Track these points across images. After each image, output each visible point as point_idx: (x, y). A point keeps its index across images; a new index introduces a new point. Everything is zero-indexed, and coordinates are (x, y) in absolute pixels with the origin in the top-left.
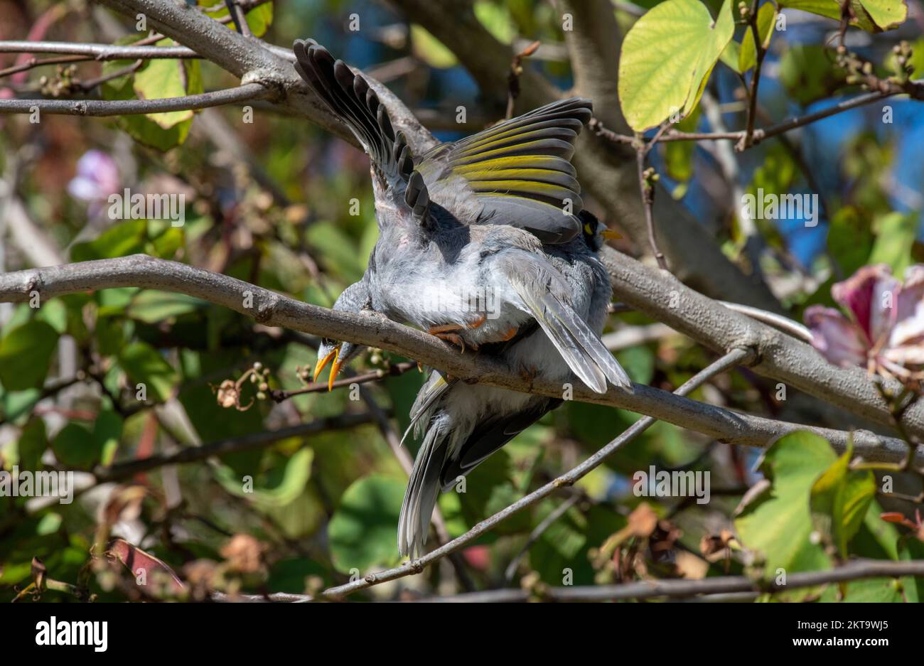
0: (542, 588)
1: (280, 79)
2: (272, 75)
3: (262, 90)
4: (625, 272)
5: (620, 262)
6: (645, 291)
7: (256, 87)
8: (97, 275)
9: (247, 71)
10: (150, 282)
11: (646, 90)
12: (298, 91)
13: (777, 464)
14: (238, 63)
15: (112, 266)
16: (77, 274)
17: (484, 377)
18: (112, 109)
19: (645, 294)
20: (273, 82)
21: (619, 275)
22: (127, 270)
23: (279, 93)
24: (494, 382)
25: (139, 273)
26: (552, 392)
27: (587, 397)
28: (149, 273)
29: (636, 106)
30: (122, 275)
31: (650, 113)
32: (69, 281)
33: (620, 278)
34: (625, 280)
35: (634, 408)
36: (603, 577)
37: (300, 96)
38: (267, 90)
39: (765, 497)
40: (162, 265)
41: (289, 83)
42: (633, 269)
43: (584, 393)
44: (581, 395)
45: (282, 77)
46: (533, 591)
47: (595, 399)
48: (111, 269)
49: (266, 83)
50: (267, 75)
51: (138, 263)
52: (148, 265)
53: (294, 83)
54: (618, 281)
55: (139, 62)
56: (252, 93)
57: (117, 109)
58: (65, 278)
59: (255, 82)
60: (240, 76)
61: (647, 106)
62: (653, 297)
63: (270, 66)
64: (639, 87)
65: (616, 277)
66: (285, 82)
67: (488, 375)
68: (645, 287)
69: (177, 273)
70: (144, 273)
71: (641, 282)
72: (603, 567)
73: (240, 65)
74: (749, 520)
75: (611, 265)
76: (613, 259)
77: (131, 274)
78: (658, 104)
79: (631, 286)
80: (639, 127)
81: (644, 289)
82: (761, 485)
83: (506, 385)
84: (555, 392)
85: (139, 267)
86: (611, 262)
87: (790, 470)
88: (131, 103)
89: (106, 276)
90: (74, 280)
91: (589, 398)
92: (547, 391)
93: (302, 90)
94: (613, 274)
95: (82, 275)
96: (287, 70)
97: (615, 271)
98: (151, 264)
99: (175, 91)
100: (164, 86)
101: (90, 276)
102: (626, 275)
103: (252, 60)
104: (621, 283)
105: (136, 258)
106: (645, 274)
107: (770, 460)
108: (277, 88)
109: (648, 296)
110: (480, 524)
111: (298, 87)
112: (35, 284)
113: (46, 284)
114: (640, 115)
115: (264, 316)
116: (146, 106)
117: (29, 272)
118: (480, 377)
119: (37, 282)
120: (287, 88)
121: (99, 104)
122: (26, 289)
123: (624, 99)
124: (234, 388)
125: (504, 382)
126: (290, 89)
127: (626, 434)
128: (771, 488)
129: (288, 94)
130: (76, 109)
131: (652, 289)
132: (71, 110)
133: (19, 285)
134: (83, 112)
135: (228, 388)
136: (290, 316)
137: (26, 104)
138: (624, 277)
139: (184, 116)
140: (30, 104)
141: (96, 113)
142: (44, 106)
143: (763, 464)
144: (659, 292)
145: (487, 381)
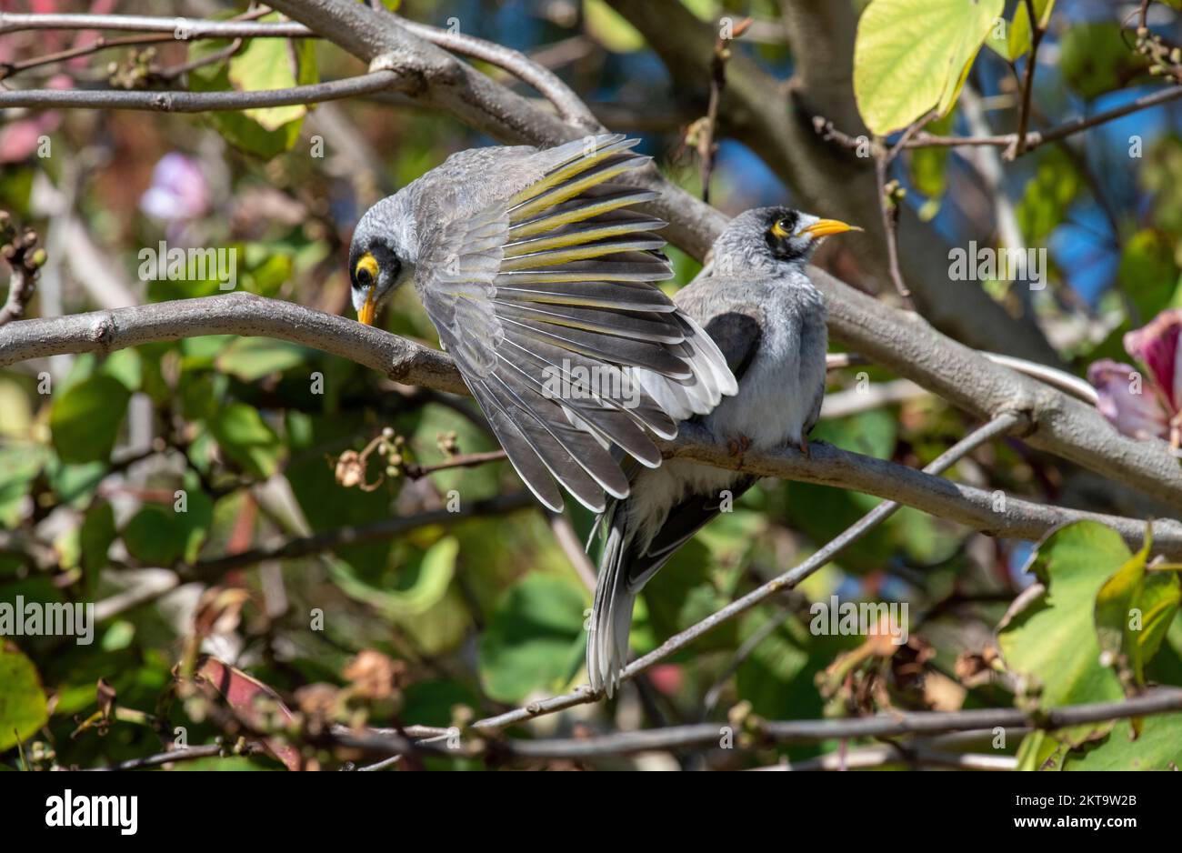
0: (754, 722)
1: (419, 66)
2: (410, 59)
3: (397, 79)
4: (862, 315)
5: (856, 303)
6: (887, 340)
7: (389, 75)
8: (186, 319)
9: (376, 55)
10: (253, 328)
11: (890, 82)
12: (443, 80)
13: (1053, 565)
14: (365, 44)
15: (205, 307)
16: (160, 317)
17: (679, 451)
18: (204, 104)
19: (887, 343)
20: (411, 70)
21: (854, 320)
22: (224, 312)
23: (419, 83)
24: (693, 456)
25: (240, 316)
27: (813, 477)
28: (252, 316)
29: (876, 102)
30: (218, 318)
31: (895, 112)
32: (149, 326)
33: (856, 323)
34: (862, 325)
36: (833, 709)
37: (446, 86)
38: (402, 80)
39: (1038, 605)
40: (269, 306)
41: (431, 69)
42: (872, 311)
43: (808, 471)
44: (807, 474)
45: (422, 62)
46: (744, 725)
47: (823, 479)
48: (203, 311)
49: (402, 71)
50: (403, 61)
51: (238, 303)
52: (251, 306)
53: (437, 70)
54: (853, 326)
55: (238, 42)
56: (383, 83)
58: (145, 322)
59: (387, 69)
60: (368, 62)
61: (891, 102)
62: (898, 347)
63: (407, 48)
64: (880, 79)
65: (850, 321)
66: (426, 69)
67: (687, 447)
68: (887, 334)
69: (288, 316)
70: (247, 316)
71: (882, 328)
72: (833, 696)
73: (368, 47)
74: (1018, 635)
75: (845, 306)
76: (846, 297)
77: (230, 317)
78: (905, 100)
79: (869, 333)
80: (880, 129)
81: (886, 337)
82: (1034, 591)
83: (710, 461)
84: (774, 471)
85: (240, 309)
87: (1070, 571)
89: (197, 320)
90: (156, 325)
91: (818, 478)
92: (761, 468)
93: (448, 80)
94: (847, 317)
95: (166, 318)
96: (429, 53)
97: (848, 314)
98: (255, 304)
99: (282, 81)
100: (268, 74)
101: (177, 320)
102: (864, 318)
103: (384, 41)
104: (857, 329)
105: (236, 297)
106: (888, 317)
107: (1045, 558)
108: (416, 77)
109: (891, 345)
110: (673, 638)
111: (442, 75)
112: (106, 330)
113: (120, 330)
114: (882, 114)
115: (398, 371)
116: (247, 99)
117: (97, 315)
118: (675, 450)
119: (108, 327)
120: (429, 77)
121: (187, 97)
122: (94, 336)
123: (861, 93)
124: (357, 462)
125: (707, 457)
126: (432, 78)
127: (862, 524)
128: (1046, 594)
129: (430, 84)
130: (158, 103)
131: (896, 337)
132: (152, 104)
133: (85, 330)
134: (167, 107)
135: (350, 461)
136: (433, 372)
137: (94, 97)
138: (860, 322)
139: (295, 112)
140: (99, 96)
141: (182, 108)
142: (117, 99)
143: (1035, 563)
144: (905, 342)
145: (686, 455)
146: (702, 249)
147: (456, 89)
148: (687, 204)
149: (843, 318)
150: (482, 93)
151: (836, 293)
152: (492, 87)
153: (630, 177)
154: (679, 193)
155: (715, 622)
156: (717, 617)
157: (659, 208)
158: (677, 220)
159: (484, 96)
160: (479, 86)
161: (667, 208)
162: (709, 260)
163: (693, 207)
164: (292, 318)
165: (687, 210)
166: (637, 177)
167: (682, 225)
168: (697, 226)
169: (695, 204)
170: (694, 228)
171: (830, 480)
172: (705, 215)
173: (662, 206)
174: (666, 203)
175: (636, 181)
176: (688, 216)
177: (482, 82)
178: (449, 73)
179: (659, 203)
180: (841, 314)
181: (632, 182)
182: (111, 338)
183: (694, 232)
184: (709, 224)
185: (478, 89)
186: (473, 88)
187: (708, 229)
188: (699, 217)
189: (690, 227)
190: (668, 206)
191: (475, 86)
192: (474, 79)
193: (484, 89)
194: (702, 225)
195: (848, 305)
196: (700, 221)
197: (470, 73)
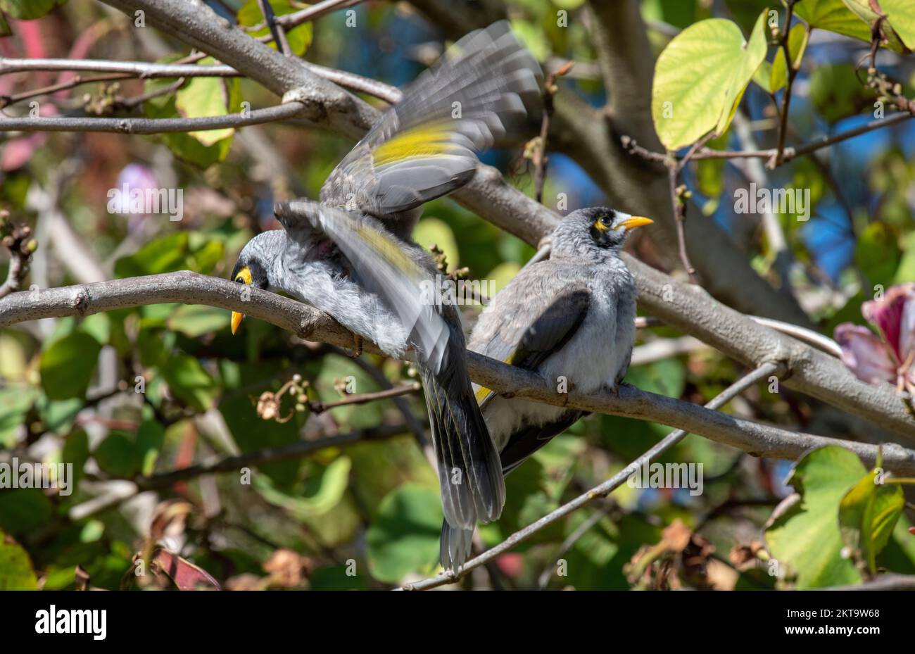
1: (320, 98)
2: (313, 93)
3: (303, 109)
5: (654, 278)
6: (677, 307)
7: (297, 106)
8: (143, 291)
9: (288, 90)
10: (194, 298)
11: (680, 109)
12: (338, 109)
13: (807, 479)
14: (279, 82)
15: (158, 282)
16: (123, 290)
17: (520, 391)
18: (156, 128)
19: (678, 309)
20: (314, 101)
21: (652, 291)
22: (172, 286)
23: (320, 111)
24: (530, 396)
25: (184, 289)
26: (588, 407)
27: (621, 411)
28: (194, 289)
29: (669, 125)
30: (168, 290)
31: (684, 132)
32: (115, 296)
33: (654, 294)
34: (658, 296)
35: (667, 422)
37: (340, 114)
38: (307, 109)
39: (796, 510)
40: (207, 282)
41: (329, 101)
42: (666, 285)
43: (618, 407)
44: (616, 409)
45: (322, 95)
47: (629, 413)
48: (156, 285)
49: (307, 102)
50: (309, 94)
51: (183, 279)
52: (193, 281)
53: (334, 102)
54: (651, 296)
55: (181, 80)
56: (292, 111)
57: (161, 127)
58: (112, 293)
59: (295, 101)
60: (281, 95)
61: (681, 124)
62: (685, 312)
63: (311, 85)
65: (649, 292)
66: (326, 100)
67: (525, 389)
68: (678, 302)
69: (221, 289)
70: (189, 289)
71: (673, 298)
73: (281, 84)
74: (779, 533)
75: (644, 281)
76: (646, 274)
77: (177, 290)
78: (691, 123)
79: (664, 302)
80: (672, 145)
81: (676, 304)
82: (792, 499)
83: (543, 399)
84: (591, 407)
85: (184, 283)
86: (644, 278)
87: (820, 484)
88: (174, 121)
89: (151, 292)
90: (120, 295)
91: (624, 412)
92: (582, 405)
93: (342, 109)
94: (647, 289)
95: (128, 290)
96: (328, 89)
97: (649, 287)
98: (196, 280)
99: (216, 110)
100: (205, 104)
101: (136, 291)
102: (659, 290)
103: (293, 79)
104: (655, 298)
105: (181, 274)
106: (678, 289)
107: (800, 474)
108: (318, 107)
109: (680, 311)
110: (515, 534)
111: (338, 105)
112: (82, 300)
113: (93, 299)
114: (673, 134)
115: (305, 331)
116: (189, 124)
117: (76, 288)
118: (516, 391)
119: (84, 297)
120: (327, 107)
121: (143, 123)
122: (73, 304)
123: (658, 118)
124: (274, 400)
125: (540, 396)
126: (330, 107)
127: (658, 447)
128: (801, 502)
129: (329, 112)
130: (121, 127)
131: (684, 304)
132: (116, 128)
133: (67, 300)
134: (128, 130)
135: (268, 400)
136: (332, 332)
137: (73, 123)
138: (657, 293)
139: (225, 133)
140: (76, 122)
141: (140, 131)
142: (89, 125)
143: (793, 478)
144: (691, 308)
145: (524, 395)
146: (536, 238)
147: (349, 116)
148: (524, 203)
149: (644, 290)
150: (368, 119)
151: (639, 271)
152: (376, 115)
153: (481, 183)
154: (519, 195)
155: (546, 522)
156: (548, 518)
157: (504, 207)
158: (517, 216)
159: (370, 121)
160: (366, 113)
161: (509, 206)
162: (542, 246)
163: (529, 206)
164: (224, 291)
165: (525, 208)
166: (487, 183)
167: (520, 219)
168: (533, 220)
169: (531, 204)
170: (530, 222)
171: (634, 413)
172: (539, 211)
173: (506, 205)
174: (509, 203)
175: (486, 186)
176: (525, 212)
177: (368, 111)
178: (343, 104)
179: (504, 203)
180: (643, 287)
181: (482, 187)
182: (86, 306)
183: (530, 225)
184: (542, 219)
185: (365, 116)
186: (361, 115)
187: (540, 222)
188: (533, 214)
189: (527, 220)
190: (510, 205)
191: (363, 114)
192: (362, 108)
193: (369, 116)
194: (536, 220)
195: (647, 280)
196: (535, 216)
197: (359, 104)
